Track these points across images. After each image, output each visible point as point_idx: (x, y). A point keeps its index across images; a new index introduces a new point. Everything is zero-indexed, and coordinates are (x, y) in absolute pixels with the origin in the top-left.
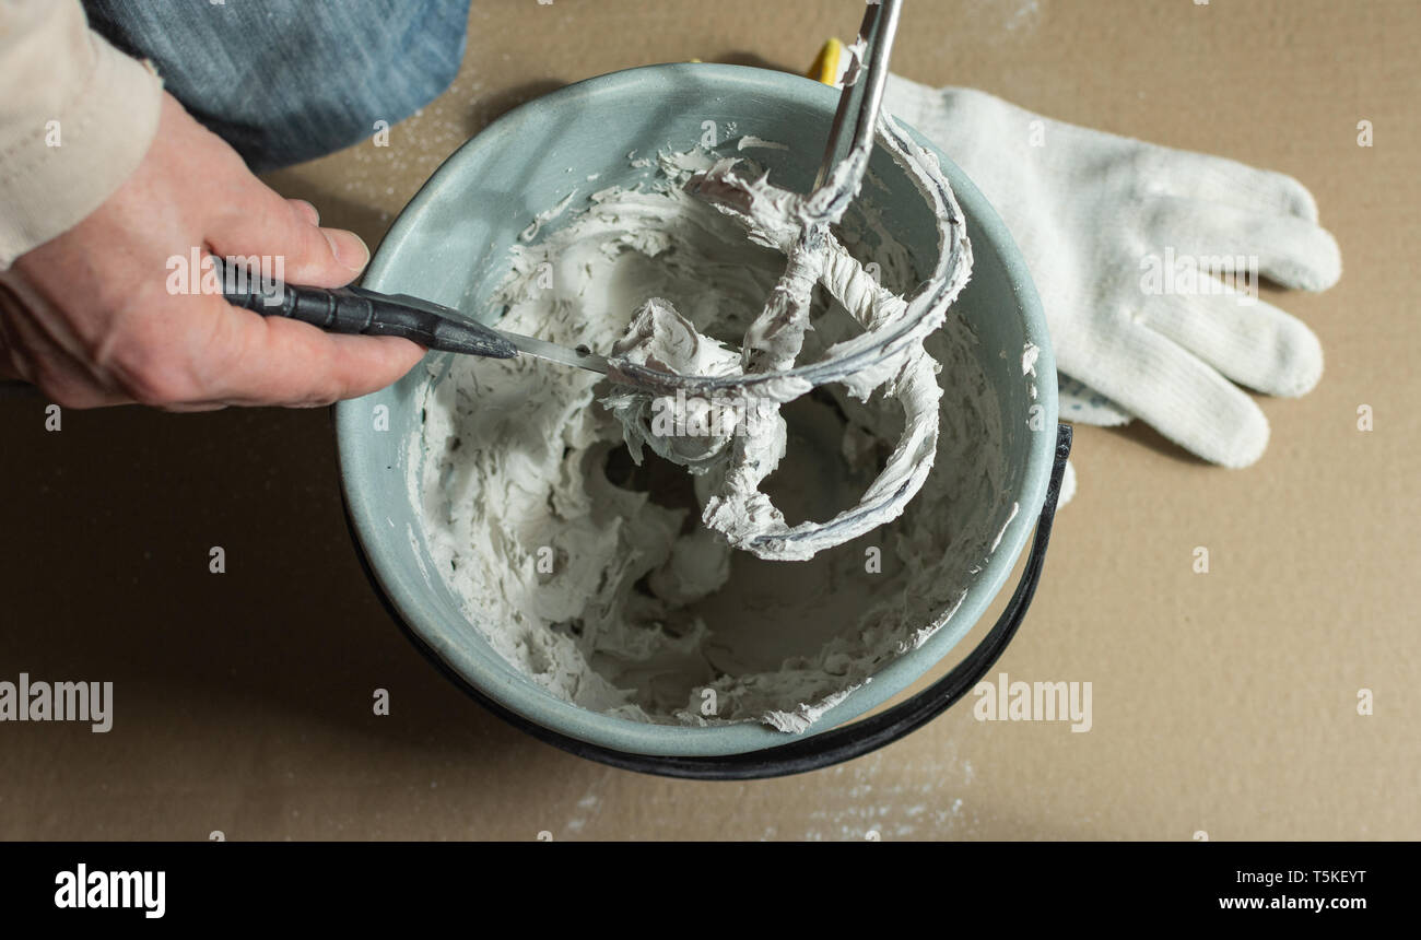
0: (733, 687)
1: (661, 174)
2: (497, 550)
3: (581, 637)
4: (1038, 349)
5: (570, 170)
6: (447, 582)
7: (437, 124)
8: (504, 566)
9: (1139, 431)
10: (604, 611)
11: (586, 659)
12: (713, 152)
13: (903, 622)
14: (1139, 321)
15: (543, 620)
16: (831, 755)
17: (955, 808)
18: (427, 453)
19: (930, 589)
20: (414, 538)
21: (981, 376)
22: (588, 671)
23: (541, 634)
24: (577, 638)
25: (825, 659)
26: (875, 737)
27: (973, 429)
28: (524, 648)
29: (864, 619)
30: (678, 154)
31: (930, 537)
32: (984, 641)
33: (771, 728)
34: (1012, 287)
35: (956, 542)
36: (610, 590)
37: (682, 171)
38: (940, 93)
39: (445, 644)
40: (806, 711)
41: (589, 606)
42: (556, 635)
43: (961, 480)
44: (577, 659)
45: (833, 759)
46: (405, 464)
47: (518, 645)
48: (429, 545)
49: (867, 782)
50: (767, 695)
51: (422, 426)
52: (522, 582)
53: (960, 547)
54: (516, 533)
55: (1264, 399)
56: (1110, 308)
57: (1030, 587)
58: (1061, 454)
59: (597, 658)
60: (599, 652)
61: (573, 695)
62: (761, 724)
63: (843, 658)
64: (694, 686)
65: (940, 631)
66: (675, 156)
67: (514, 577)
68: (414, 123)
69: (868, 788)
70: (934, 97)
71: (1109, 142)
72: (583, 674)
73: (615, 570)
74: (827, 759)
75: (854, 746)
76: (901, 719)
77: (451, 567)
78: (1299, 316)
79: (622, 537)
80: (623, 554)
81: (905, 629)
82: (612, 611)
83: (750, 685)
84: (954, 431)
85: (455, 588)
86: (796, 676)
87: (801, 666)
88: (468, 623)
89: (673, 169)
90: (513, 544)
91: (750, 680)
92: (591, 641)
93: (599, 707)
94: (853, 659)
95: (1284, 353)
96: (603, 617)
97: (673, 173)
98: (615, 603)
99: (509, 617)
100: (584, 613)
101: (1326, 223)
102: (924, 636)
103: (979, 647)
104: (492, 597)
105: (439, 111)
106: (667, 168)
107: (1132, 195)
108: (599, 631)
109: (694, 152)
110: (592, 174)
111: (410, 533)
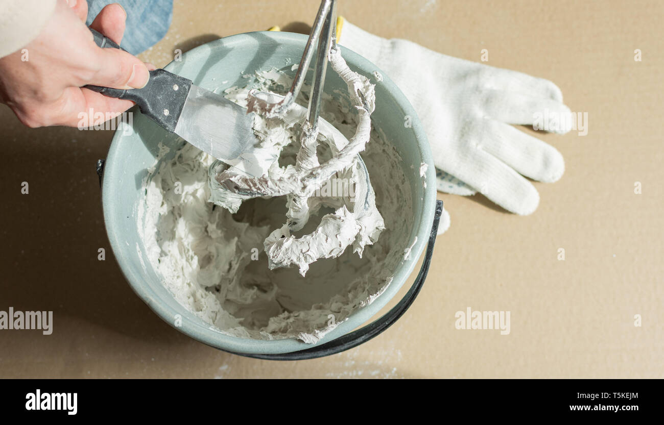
0: (288, 318)
1: (256, 81)
2: (181, 253)
3: (220, 293)
4: (427, 166)
5: (214, 79)
6: (155, 269)
7: (159, 54)
8: (184, 260)
9: (479, 198)
10: (230, 281)
11: (221, 304)
12: (280, 71)
13: (366, 290)
14: (480, 147)
15: (201, 286)
16: (333, 349)
17: (393, 372)
18: (148, 209)
19: (380, 273)
20: (139, 250)
21: (403, 175)
22: (221, 310)
23: (200, 292)
24: (217, 293)
25: (331, 304)
26: (353, 341)
27: (400, 199)
28: (192, 299)
29: (351, 285)
30: (264, 72)
31: (381, 248)
32: (404, 298)
33: (301, 341)
34: (416, 136)
35: (391, 252)
36: (233, 272)
37: (266, 79)
38: (390, 41)
39: (151, 301)
40: (317, 334)
41: (223, 279)
42: (207, 293)
43: (395, 222)
44: (216, 304)
45: (335, 351)
46: (136, 214)
47: (189, 298)
48: (147, 252)
49: (353, 359)
50: (304, 321)
51: (145, 197)
52: (192, 268)
53: (393, 254)
54: (190, 245)
55: (537, 183)
56: (467, 141)
57: (424, 274)
58: (438, 214)
59: (227, 303)
60: (228, 300)
61: (214, 321)
62: (296, 339)
63: (340, 305)
64: (270, 317)
65: (380, 296)
66: (263, 73)
67: (189, 265)
68: (149, 53)
69: (353, 362)
70: (387, 43)
71: (468, 64)
72: (219, 311)
73: (235, 262)
74: (332, 351)
75: (344, 345)
76: (366, 334)
77: (158, 261)
78: (553, 145)
79: (238, 247)
80: (239, 254)
81: (367, 293)
82: (234, 280)
83: (296, 316)
84: (392, 199)
85: (159, 272)
86: (318, 312)
87: (321, 308)
88: (164, 289)
89: (262, 79)
90: (188, 250)
91: (296, 315)
92: (224, 295)
93: (226, 327)
94: (344, 305)
95: (546, 162)
96: (230, 284)
97: (262, 80)
98: (235, 278)
99: (185, 284)
100: (221, 282)
101: (566, 102)
102: (373, 298)
103: (401, 301)
104: (178, 275)
105: (160, 48)
106: (259, 78)
107: (477, 89)
108: (228, 290)
109: (272, 71)
110: (225, 81)
111: (138, 247)
